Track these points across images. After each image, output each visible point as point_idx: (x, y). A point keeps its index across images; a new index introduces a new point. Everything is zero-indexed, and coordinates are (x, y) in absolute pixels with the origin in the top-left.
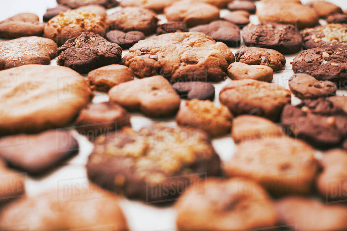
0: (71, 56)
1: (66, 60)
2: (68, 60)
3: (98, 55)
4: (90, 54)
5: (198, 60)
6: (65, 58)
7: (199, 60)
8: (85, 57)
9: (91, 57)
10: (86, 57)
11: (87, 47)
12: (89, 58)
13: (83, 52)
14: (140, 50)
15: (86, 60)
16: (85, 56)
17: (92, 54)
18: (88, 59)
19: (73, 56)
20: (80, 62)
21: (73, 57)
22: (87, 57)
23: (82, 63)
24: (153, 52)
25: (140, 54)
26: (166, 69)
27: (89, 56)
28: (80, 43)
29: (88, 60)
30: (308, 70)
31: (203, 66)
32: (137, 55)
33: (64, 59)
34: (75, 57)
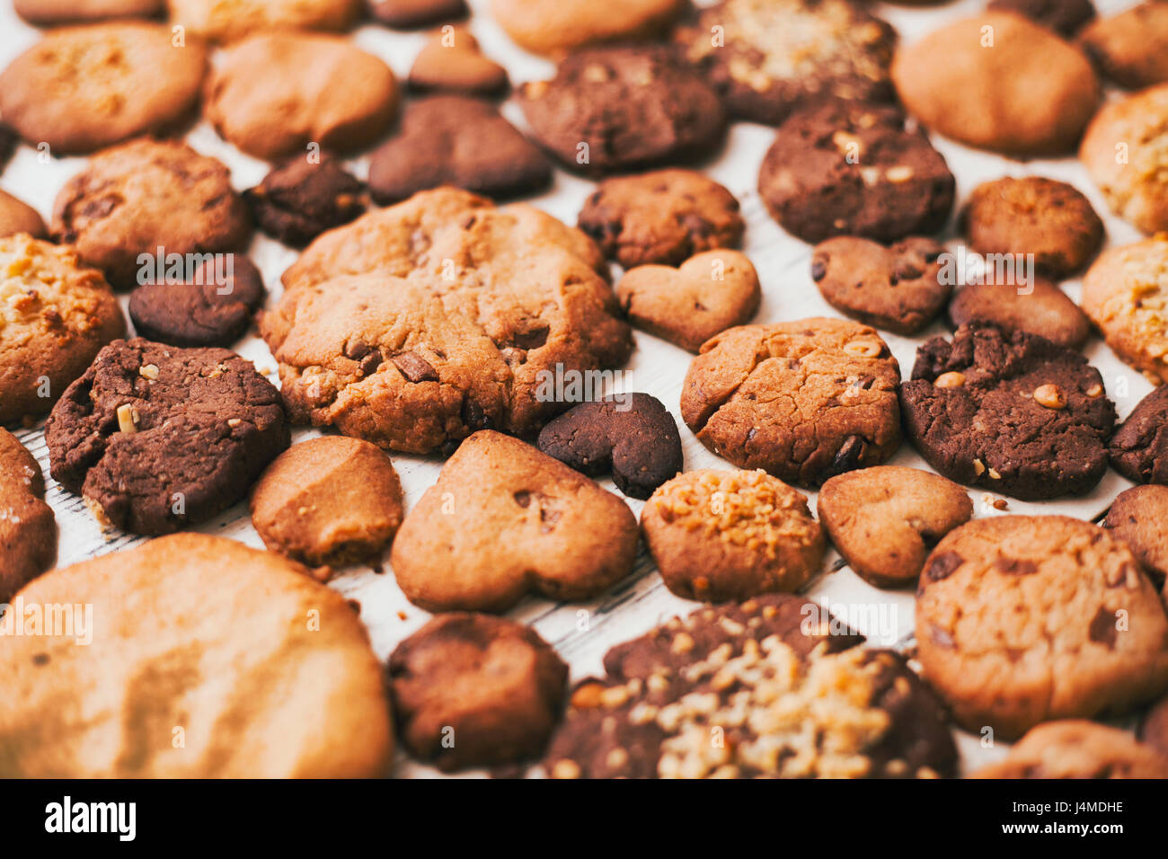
0: (144, 477)
1: (137, 499)
2: (145, 496)
3: (238, 439)
4: (208, 446)
5: (538, 317)
6: (127, 492)
7: (543, 316)
8: (198, 463)
9: (220, 455)
10: (203, 459)
11: (178, 421)
12: (216, 461)
13: (175, 443)
14: (344, 353)
15: (209, 473)
16: (194, 461)
17: (216, 443)
18: (215, 467)
19: (152, 475)
20: (196, 489)
21: (154, 479)
22: (206, 461)
23: (204, 489)
24: (393, 347)
25: (359, 373)
26: (484, 399)
27: (212, 454)
28: (135, 414)
29: (216, 471)
30: (838, 216)
31: (572, 336)
32: (348, 378)
33: (122, 497)
34: (162, 478)
